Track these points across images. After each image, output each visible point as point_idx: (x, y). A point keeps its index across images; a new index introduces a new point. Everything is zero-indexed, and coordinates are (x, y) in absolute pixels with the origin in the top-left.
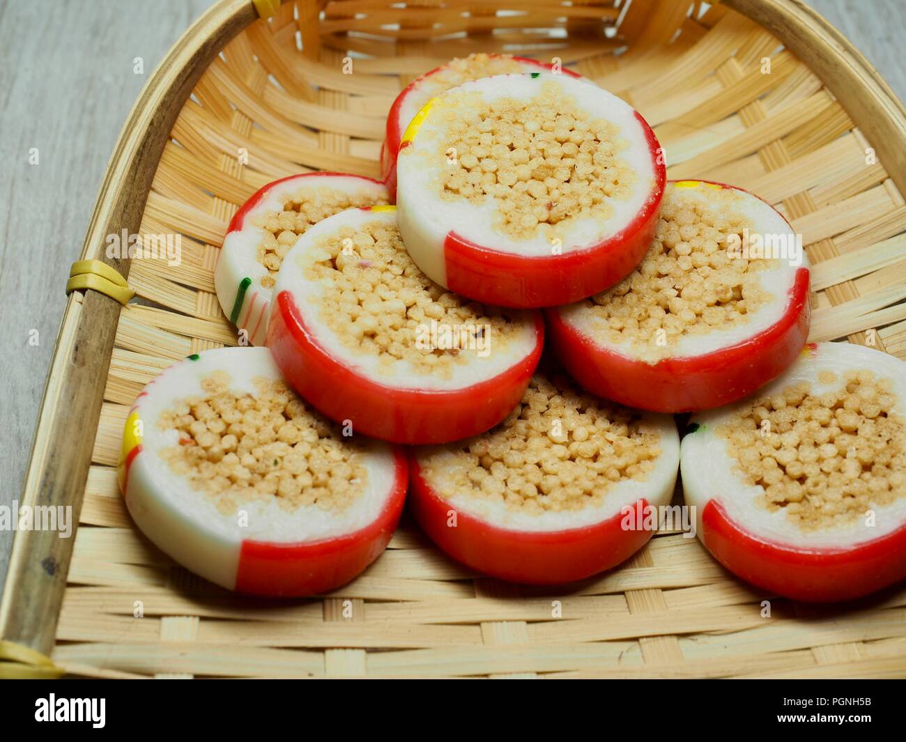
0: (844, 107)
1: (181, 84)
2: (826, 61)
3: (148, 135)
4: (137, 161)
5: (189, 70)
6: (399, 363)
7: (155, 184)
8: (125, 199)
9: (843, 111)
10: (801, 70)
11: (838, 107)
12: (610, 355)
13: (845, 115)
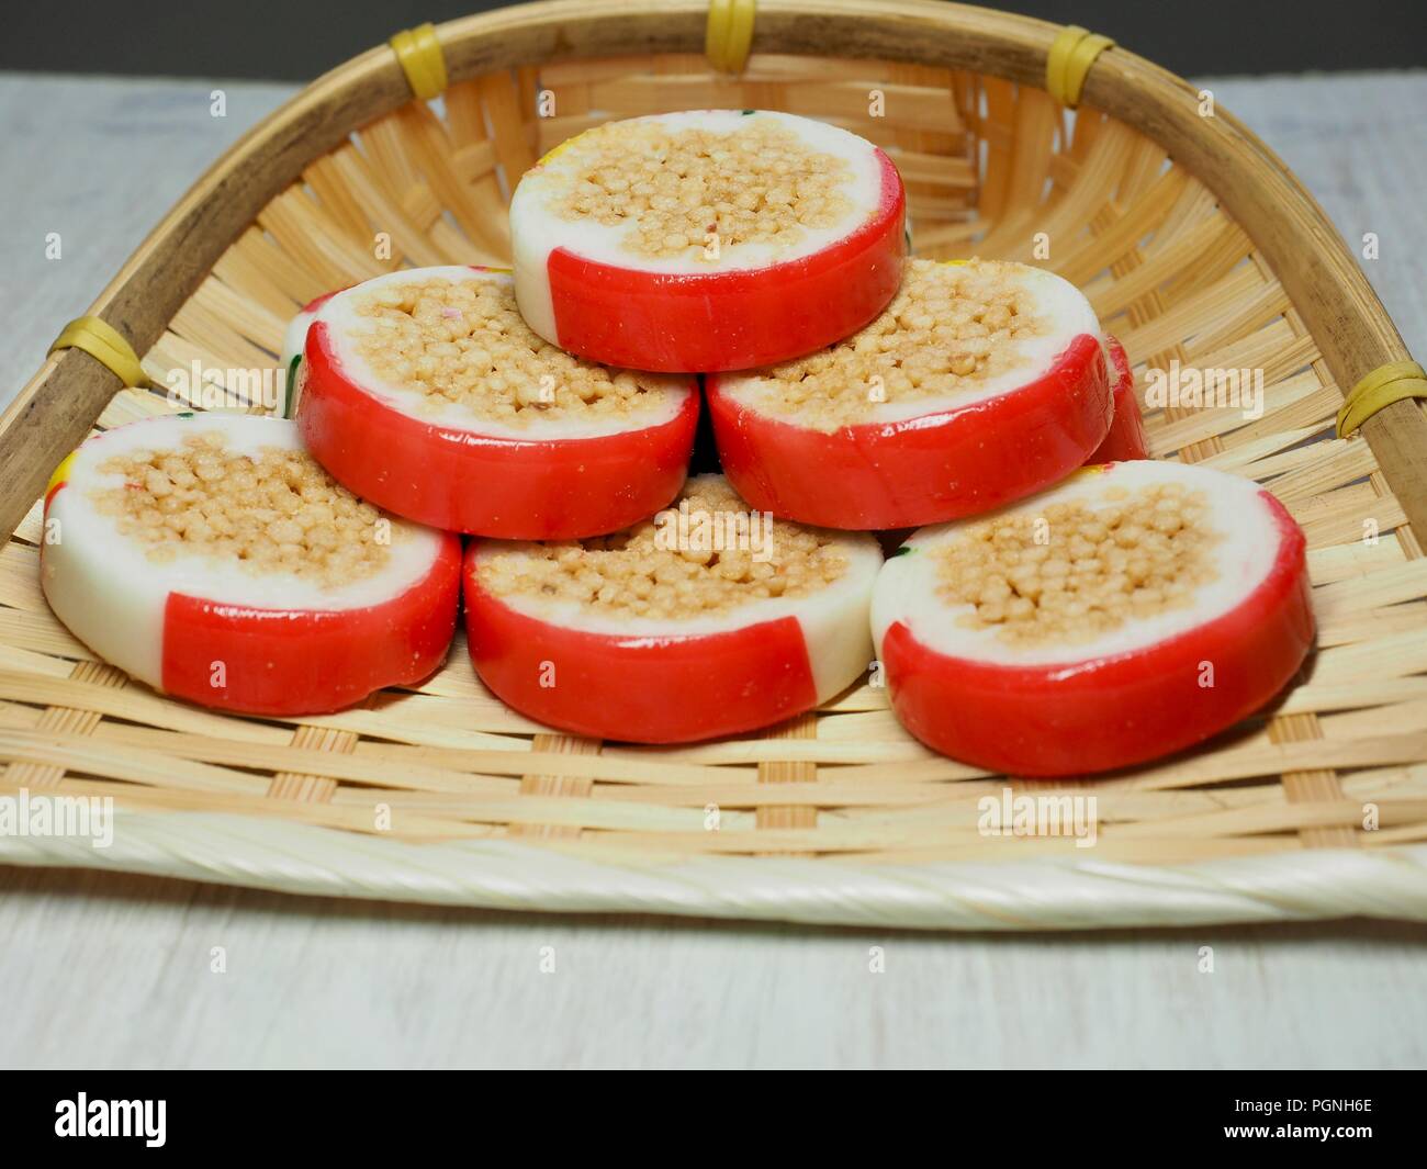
0: (1244, 227)
1: (278, 150)
2: (1216, 157)
3: (215, 197)
4: (190, 224)
5: (295, 135)
6: (451, 405)
7: (217, 269)
8: (160, 261)
9: (1241, 231)
10: (1193, 186)
11: (1236, 226)
12: (773, 424)
13: (1244, 236)
